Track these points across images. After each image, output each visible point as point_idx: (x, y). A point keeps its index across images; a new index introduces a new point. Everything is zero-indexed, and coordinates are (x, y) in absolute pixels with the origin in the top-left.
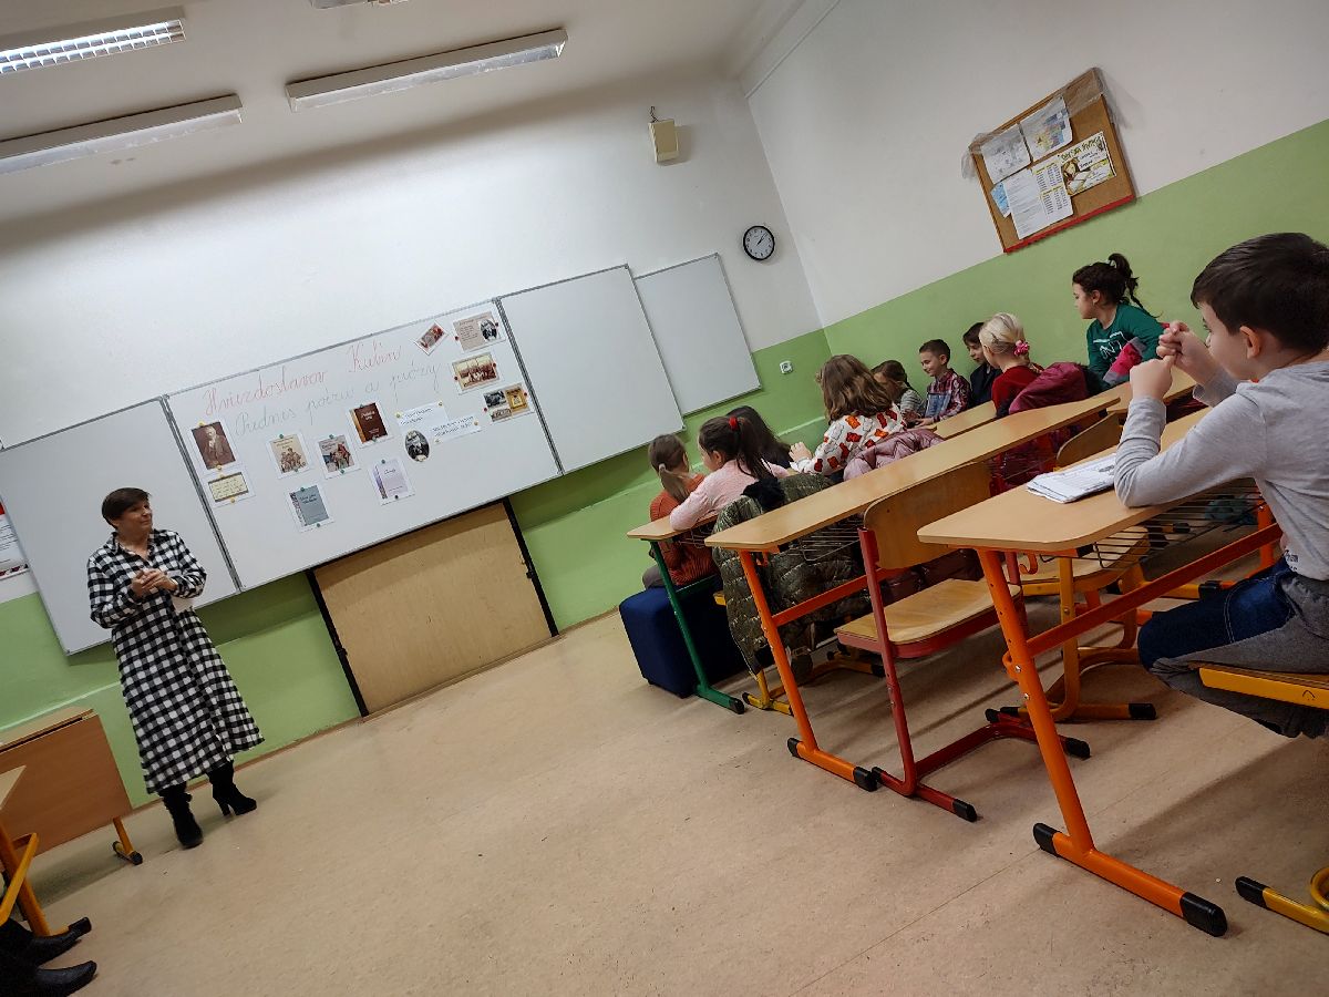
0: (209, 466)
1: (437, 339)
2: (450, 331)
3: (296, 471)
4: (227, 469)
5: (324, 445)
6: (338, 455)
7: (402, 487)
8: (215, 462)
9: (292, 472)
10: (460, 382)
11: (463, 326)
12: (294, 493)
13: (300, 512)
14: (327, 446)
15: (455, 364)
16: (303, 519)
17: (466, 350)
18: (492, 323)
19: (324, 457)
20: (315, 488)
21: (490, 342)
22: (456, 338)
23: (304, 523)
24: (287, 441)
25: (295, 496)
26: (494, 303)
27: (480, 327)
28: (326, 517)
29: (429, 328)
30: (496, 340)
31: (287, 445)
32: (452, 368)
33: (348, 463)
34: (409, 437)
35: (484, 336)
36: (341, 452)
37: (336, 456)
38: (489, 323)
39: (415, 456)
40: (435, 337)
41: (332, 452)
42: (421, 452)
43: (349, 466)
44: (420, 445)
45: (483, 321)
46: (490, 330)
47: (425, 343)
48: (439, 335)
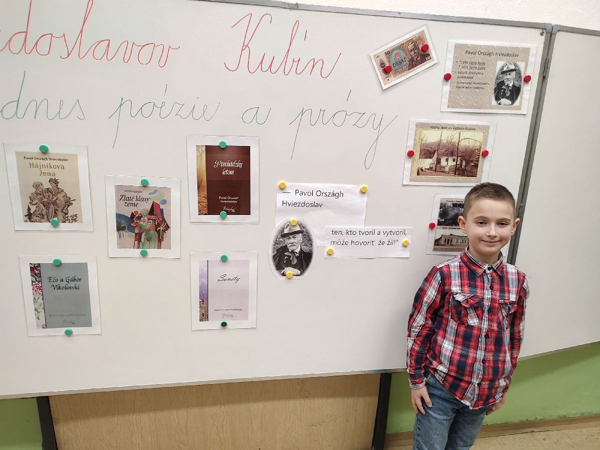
1: (413, 64)
2: (442, 58)
3: (55, 225)
5: (125, 195)
6: (146, 223)
7: (241, 310)
9: (46, 226)
10: (413, 162)
11: (468, 58)
12: (39, 265)
13: (40, 301)
14: (130, 199)
15: (421, 126)
16: (42, 315)
17: (453, 107)
18: (520, 73)
19: (119, 216)
20: (83, 267)
21: (499, 108)
22: (447, 77)
23: (43, 321)
24: (53, 163)
25: (40, 271)
26: (544, 34)
27: (497, 73)
28: (89, 324)
29: (408, 37)
30: (512, 109)
31: (52, 171)
32: (412, 132)
33: (160, 240)
34: (286, 231)
35: (495, 93)
36: (153, 217)
37: (141, 223)
38: (516, 70)
39: (283, 266)
40: (412, 60)
41: (137, 212)
42: (295, 262)
43: (159, 247)
44: (298, 251)
45: (505, 62)
46: (511, 85)
47: (387, 65)
48: (419, 58)
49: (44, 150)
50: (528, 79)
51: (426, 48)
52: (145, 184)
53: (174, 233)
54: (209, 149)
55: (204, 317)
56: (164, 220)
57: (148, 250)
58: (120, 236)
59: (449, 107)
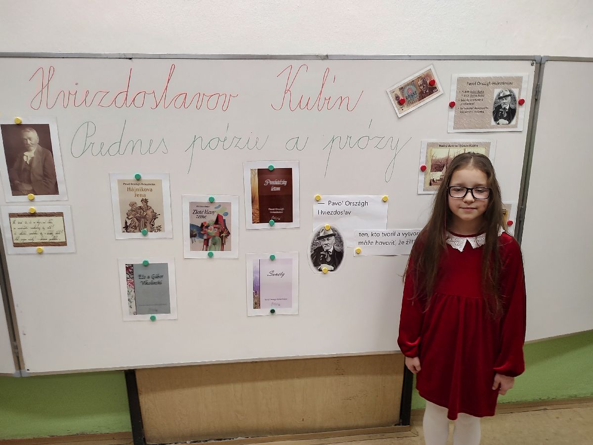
0: (16, 190)
1: (423, 96)
2: (447, 90)
3: (145, 234)
4: (43, 203)
5: (197, 210)
6: (212, 231)
7: (285, 299)
8: (27, 187)
9: (138, 235)
10: (425, 175)
11: (469, 88)
12: (132, 265)
13: (133, 293)
14: (200, 212)
15: (431, 145)
16: (133, 304)
17: (458, 129)
18: (515, 98)
19: (192, 226)
20: (165, 266)
21: (499, 128)
22: (452, 105)
23: (134, 309)
24: (144, 187)
25: (133, 270)
26: (535, 65)
27: (494, 99)
28: (168, 311)
29: (417, 75)
30: (509, 127)
31: (143, 193)
32: (424, 151)
33: (223, 244)
34: (321, 234)
35: (493, 115)
36: (217, 226)
37: (209, 231)
38: (512, 95)
39: (320, 263)
40: (422, 93)
41: (205, 223)
42: (329, 259)
43: (222, 250)
44: (331, 250)
45: (501, 89)
46: (507, 108)
47: (401, 98)
48: (427, 91)
49: (138, 178)
50: (522, 102)
51: (433, 82)
52: (212, 201)
53: (234, 238)
54: (261, 172)
55: (257, 305)
56: (226, 228)
57: (213, 252)
58: (193, 242)
59: (454, 128)
